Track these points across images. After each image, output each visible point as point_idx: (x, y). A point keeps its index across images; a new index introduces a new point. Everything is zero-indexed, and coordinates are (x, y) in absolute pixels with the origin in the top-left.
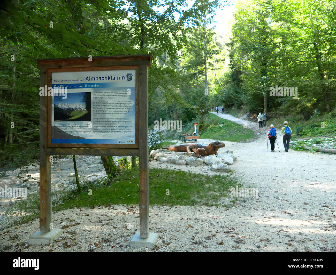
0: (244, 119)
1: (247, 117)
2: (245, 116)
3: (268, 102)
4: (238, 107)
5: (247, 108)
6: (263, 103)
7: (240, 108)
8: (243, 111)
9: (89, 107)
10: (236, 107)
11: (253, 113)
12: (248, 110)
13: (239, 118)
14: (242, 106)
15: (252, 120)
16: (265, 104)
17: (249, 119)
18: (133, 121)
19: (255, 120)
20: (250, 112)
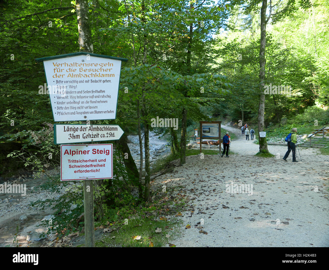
0: (228, 126)
1: (230, 124)
2: (229, 124)
3: (244, 115)
4: (224, 116)
5: (230, 118)
6: (241, 115)
7: (225, 118)
8: (227, 119)
9: (210, 130)
10: (222, 117)
11: (235, 122)
12: (231, 120)
13: (224, 125)
14: (227, 117)
15: (234, 127)
16: (243, 116)
17: (232, 126)
18: (218, 133)
19: (236, 127)
20: (233, 121)
